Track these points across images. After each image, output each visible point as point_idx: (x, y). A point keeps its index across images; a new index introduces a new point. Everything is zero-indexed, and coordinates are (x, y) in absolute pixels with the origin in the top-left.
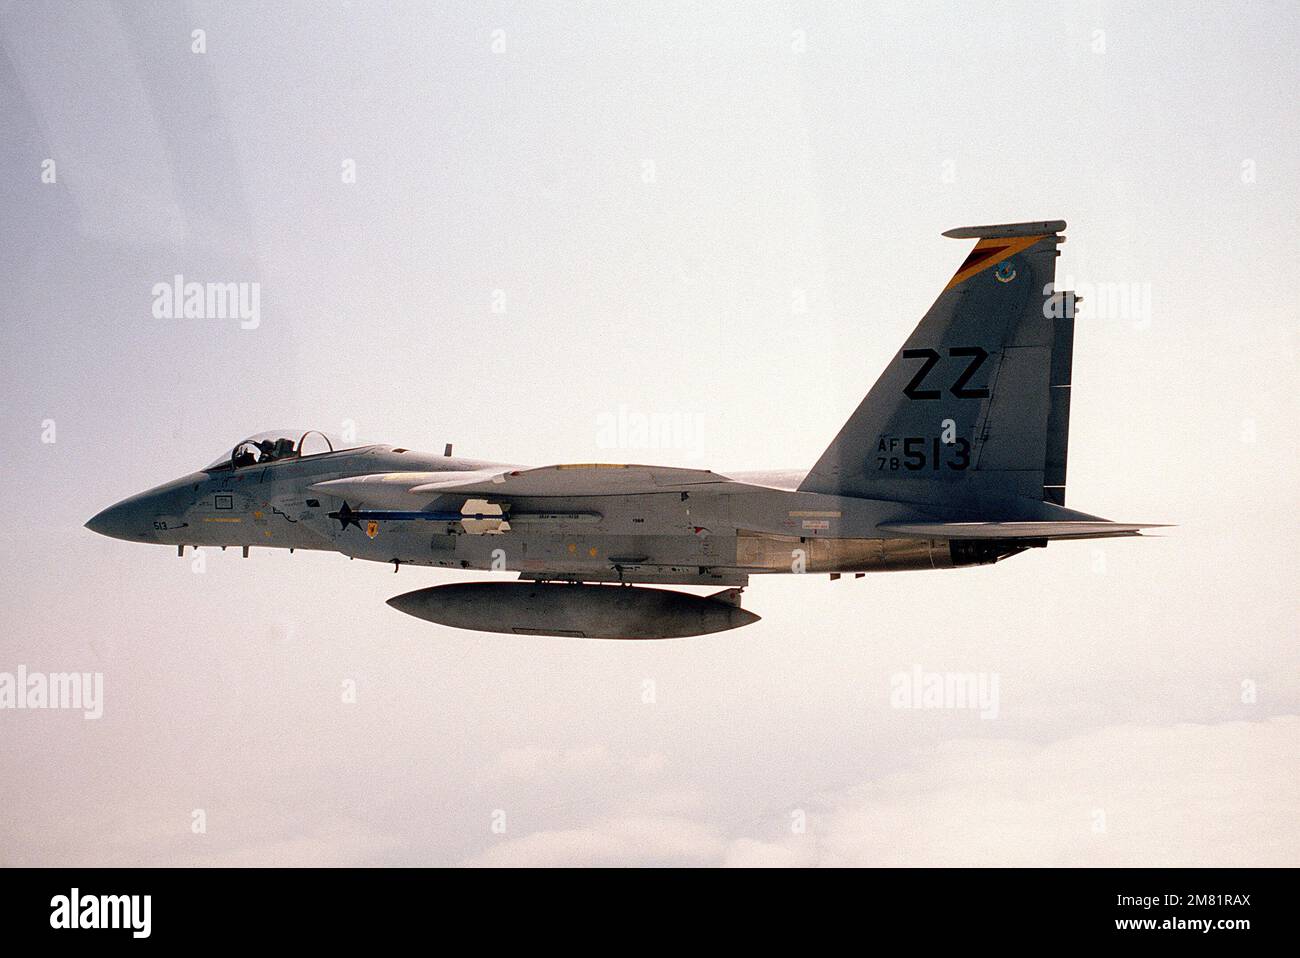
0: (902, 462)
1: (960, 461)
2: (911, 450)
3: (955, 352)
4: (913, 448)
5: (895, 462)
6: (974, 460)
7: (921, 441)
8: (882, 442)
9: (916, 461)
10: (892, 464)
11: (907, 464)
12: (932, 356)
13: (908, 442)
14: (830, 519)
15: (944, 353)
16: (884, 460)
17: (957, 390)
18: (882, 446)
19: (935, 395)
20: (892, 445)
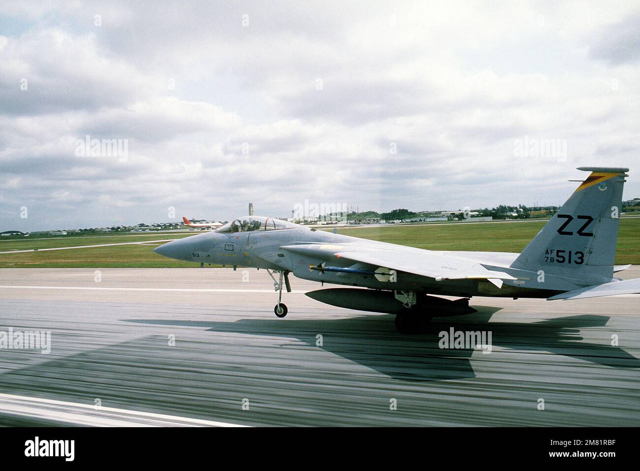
0: (555, 260)
1: (580, 261)
2: (559, 255)
3: (579, 217)
4: (560, 254)
5: (552, 260)
6: (585, 262)
7: (564, 251)
8: (547, 251)
9: (561, 259)
10: (551, 260)
11: (558, 260)
12: (570, 218)
13: (558, 251)
14: (525, 280)
15: (575, 217)
16: (548, 258)
17: (580, 232)
18: (547, 252)
19: (571, 234)
20: (551, 252)
